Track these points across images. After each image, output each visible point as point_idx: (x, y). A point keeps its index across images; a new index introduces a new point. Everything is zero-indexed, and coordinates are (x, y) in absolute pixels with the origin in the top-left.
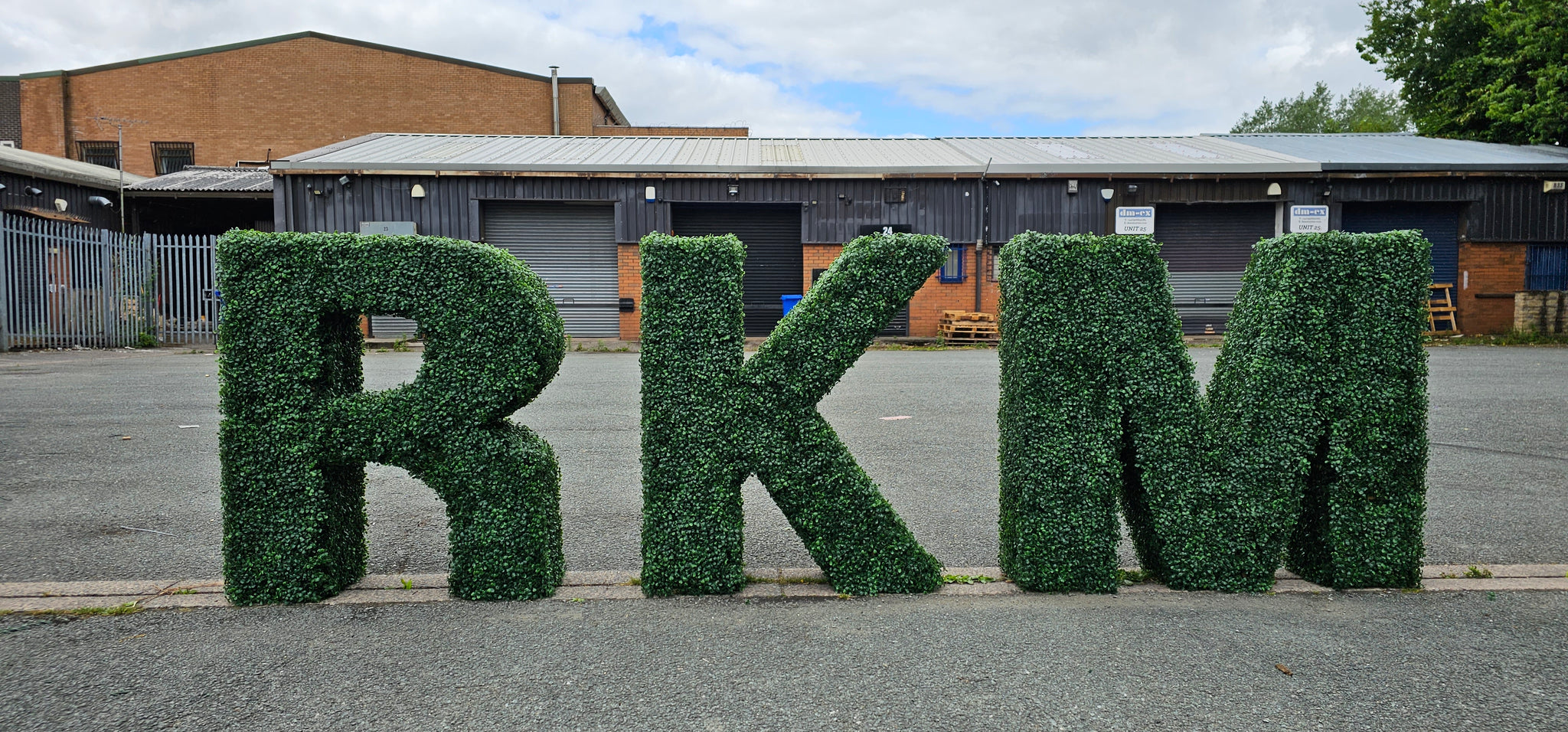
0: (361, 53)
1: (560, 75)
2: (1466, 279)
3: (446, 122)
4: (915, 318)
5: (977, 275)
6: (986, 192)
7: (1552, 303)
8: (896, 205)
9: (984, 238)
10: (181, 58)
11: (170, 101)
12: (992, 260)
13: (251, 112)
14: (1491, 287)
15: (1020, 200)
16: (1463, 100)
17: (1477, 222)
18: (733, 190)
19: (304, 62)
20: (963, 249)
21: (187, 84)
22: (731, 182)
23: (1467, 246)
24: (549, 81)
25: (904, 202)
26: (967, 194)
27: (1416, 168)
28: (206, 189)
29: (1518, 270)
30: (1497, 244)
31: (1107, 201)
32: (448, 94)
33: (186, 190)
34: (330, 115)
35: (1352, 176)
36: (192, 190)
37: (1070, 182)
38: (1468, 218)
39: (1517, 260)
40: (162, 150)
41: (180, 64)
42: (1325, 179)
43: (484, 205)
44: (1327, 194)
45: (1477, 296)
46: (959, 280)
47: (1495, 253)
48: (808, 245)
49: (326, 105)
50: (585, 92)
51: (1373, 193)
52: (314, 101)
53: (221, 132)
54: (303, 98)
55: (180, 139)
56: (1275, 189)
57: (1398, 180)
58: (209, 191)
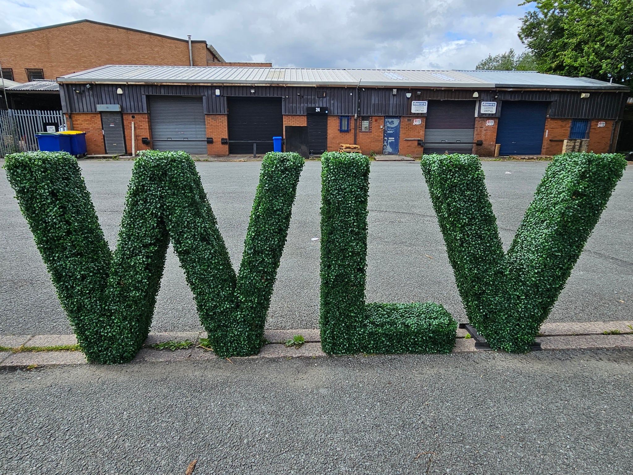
0: (109, 29)
1: (192, 39)
2: (547, 133)
3: (146, 60)
4: (330, 147)
5: (355, 129)
6: (359, 94)
7: (578, 144)
8: (322, 98)
9: (358, 114)
10: (33, 31)
11: (31, 50)
12: (361, 123)
13: (65, 56)
14: (556, 137)
15: (373, 98)
16: (555, 56)
17: (554, 110)
18: (253, 91)
19: (85, 33)
20: (350, 117)
21: (37, 43)
22: (251, 87)
23: (549, 120)
24: (187, 42)
25: (325, 97)
26: (351, 94)
27: (532, 87)
28: (39, 89)
29: (567, 130)
30: (561, 119)
31: (408, 98)
32: (146, 47)
33: (31, 90)
34: (98, 57)
35: (507, 89)
36: (34, 90)
37: (394, 90)
38: (551, 108)
39: (567, 126)
40: (30, 72)
41: (33, 34)
42: (495, 91)
43: (148, 97)
44: (496, 97)
45: (550, 140)
46: (348, 131)
47: (560, 123)
48: (285, 115)
49: (96, 53)
50: (203, 47)
51: (515, 97)
52: (91, 51)
53: (54, 64)
54: (86, 49)
55: (37, 67)
56: (476, 95)
57: (524, 91)
58: (41, 90)
